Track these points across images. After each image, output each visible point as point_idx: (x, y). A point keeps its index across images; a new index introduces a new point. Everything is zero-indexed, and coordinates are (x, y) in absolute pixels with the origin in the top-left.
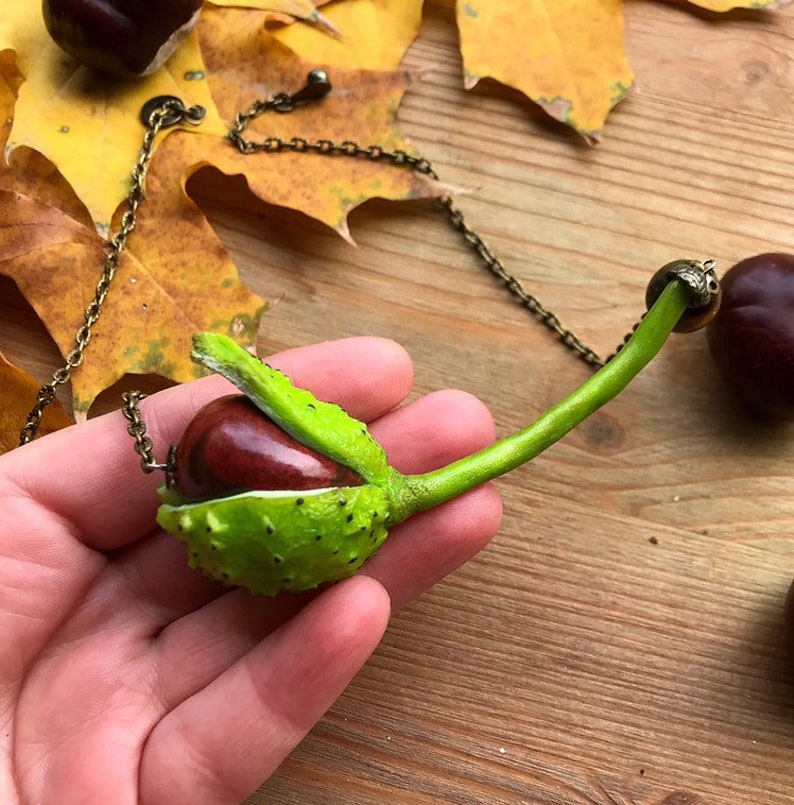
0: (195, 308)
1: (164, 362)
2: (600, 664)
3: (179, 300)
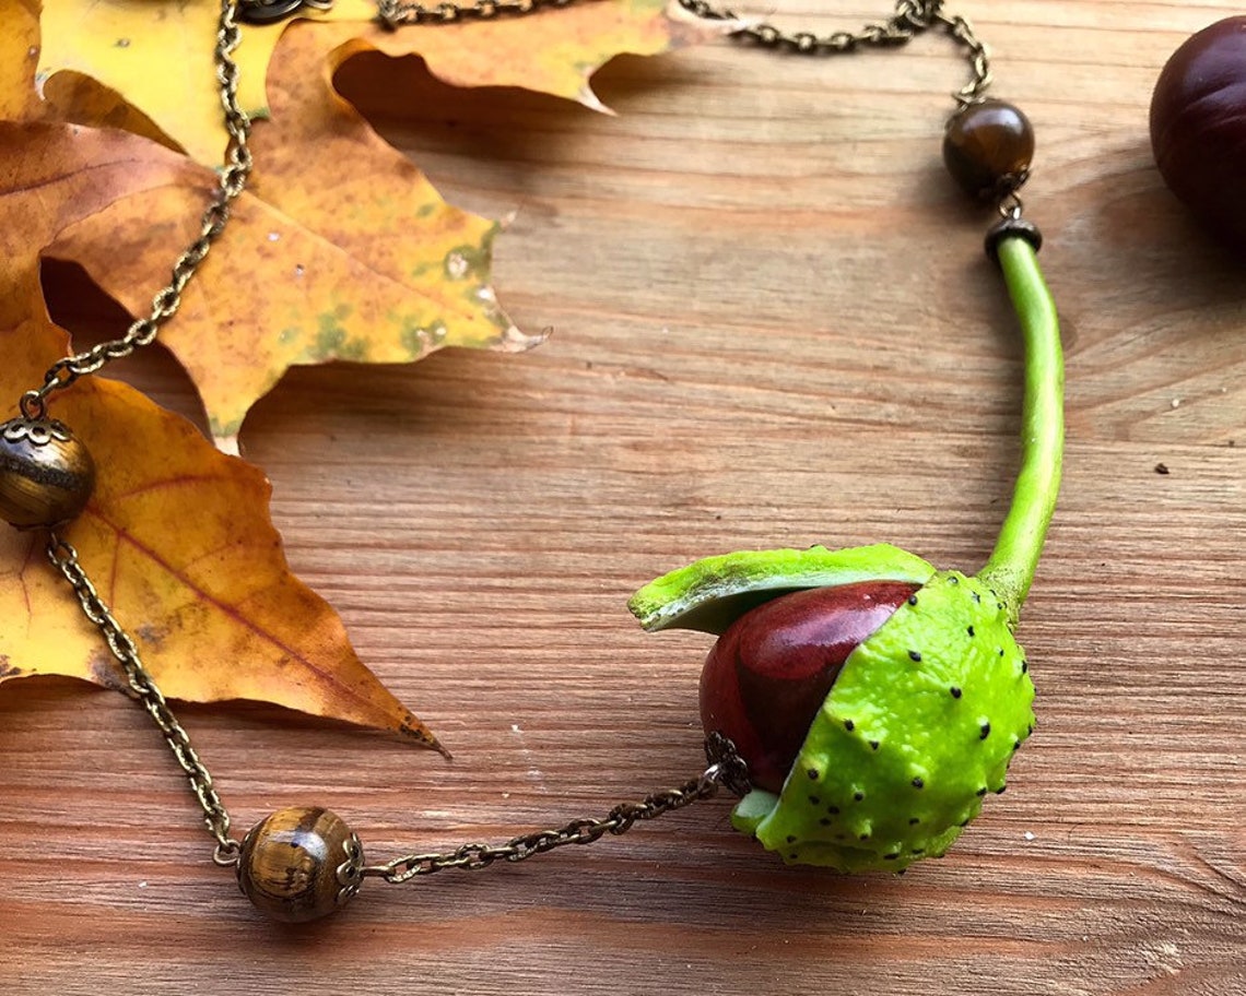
0: (381, 254)
1: (348, 340)
2: (1138, 668)
3: (353, 249)
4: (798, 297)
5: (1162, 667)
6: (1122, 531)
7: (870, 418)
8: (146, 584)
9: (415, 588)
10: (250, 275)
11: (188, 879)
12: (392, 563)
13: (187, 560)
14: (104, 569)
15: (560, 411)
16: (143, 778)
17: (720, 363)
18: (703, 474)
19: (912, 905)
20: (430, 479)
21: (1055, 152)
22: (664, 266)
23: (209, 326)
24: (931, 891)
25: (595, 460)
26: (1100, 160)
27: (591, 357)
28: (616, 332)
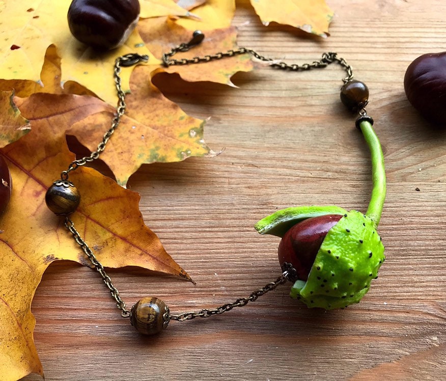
0: (168, 131)
1: (160, 156)
2: (416, 250)
3: (159, 130)
4: (297, 142)
5: (423, 250)
6: (407, 209)
7: (323, 177)
8: (96, 232)
9: (181, 232)
10: (127, 138)
11: (111, 325)
12: (174, 225)
13: (110, 224)
14: (82, 229)
15: (224, 177)
16: (96, 293)
17: (274, 162)
18: (271, 195)
19: (349, 326)
20: (184, 199)
21: (375, 97)
22: (255, 134)
23: (115, 153)
24: (355, 321)
25: (236, 192)
26: (390, 99)
27: (233, 162)
28: (241, 153)
